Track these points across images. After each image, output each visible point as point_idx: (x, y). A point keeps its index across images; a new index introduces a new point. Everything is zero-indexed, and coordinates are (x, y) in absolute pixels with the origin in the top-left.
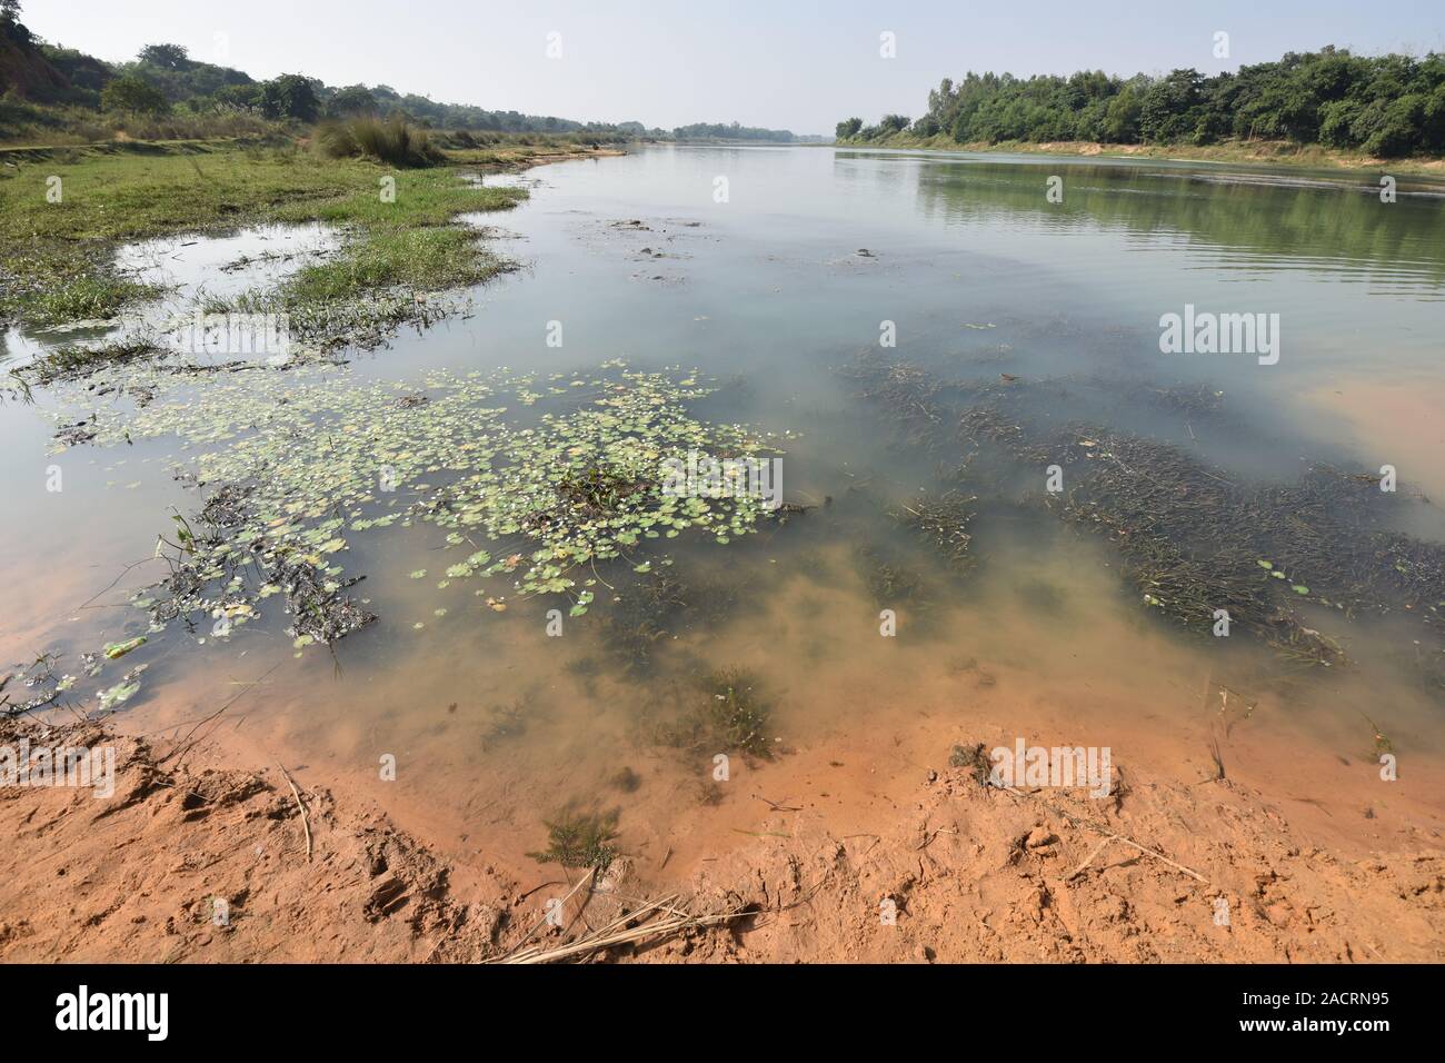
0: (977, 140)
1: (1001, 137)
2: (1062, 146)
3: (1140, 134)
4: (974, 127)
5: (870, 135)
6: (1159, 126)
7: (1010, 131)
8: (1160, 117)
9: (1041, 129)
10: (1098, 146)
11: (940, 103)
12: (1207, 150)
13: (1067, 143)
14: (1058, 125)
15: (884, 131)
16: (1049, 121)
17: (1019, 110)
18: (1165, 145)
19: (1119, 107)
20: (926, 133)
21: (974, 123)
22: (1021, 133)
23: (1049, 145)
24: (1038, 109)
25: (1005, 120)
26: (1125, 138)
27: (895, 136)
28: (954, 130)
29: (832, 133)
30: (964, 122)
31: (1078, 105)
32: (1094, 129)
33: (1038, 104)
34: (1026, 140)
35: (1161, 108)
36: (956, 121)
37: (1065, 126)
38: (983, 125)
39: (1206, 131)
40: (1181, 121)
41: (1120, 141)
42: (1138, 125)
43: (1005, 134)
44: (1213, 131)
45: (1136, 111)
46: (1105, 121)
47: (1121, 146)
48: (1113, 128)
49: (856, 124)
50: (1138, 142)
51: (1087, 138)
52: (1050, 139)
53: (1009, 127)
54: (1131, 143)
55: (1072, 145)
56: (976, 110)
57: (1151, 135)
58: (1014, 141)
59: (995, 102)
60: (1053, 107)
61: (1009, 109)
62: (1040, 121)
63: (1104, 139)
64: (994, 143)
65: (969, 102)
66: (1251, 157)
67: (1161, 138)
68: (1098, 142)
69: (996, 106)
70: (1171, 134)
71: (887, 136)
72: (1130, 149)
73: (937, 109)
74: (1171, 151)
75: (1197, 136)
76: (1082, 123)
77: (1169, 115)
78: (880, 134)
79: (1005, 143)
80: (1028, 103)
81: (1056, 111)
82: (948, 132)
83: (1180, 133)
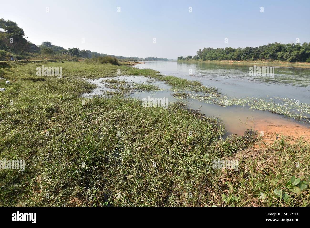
0: (207, 60)
1: (212, 59)
2: (225, 61)
3: (241, 59)
4: (207, 58)
5: (185, 59)
6: (244, 57)
7: (214, 58)
8: (244, 55)
9: (221, 58)
10: (232, 61)
11: (199, 53)
12: (255, 61)
13: (226, 60)
14: (224, 57)
15: (188, 59)
16: (222, 56)
17: (216, 54)
18: (246, 60)
19: (236, 54)
20: (196, 59)
21: (206, 57)
22: (217, 59)
23: (222, 61)
24: (219, 54)
25: (213, 56)
26: (238, 59)
27: (190, 59)
28: (203, 58)
29: (177, 59)
30: (205, 57)
31: (228, 53)
32: (231, 58)
33: (219, 53)
34: (217, 60)
35: (245, 54)
36: (203, 57)
37: (225, 57)
38: (209, 57)
39: (254, 58)
40: (249, 56)
41: (237, 60)
42: (240, 57)
43: (213, 59)
44: (255, 58)
45: (240, 54)
46: (233, 56)
47: (237, 61)
48: (235, 57)
49: (182, 57)
50: (240, 60)
51: (230, 59)
52: (223, 60)
53: (214, 57)
54: (239, 60)
55: (227, 61)
56: (207, 55)
57: (243, 59)
58: (215, 60)
59: (210, 53)
60: (222, 54)
61: (214, 54)
62: (220, 57)
63: (234, 59)
64: (211, 61)
65: (205, 53)
66: (264, 63)
67: (245, 59)
68: (232, 60)
69: (211, 54)
70: (247, 59)
71: (189, 59)
72: (239, 61)
73: (198, 54)
74: (248, 62)
75: (252, 59)
76: (229, 57)
77: (246, 55)
78: (187, 59)
79: (213, 61)
80: (217, 53)
81: (223, 55)
82: (201, 59)
83: (249, 58)
